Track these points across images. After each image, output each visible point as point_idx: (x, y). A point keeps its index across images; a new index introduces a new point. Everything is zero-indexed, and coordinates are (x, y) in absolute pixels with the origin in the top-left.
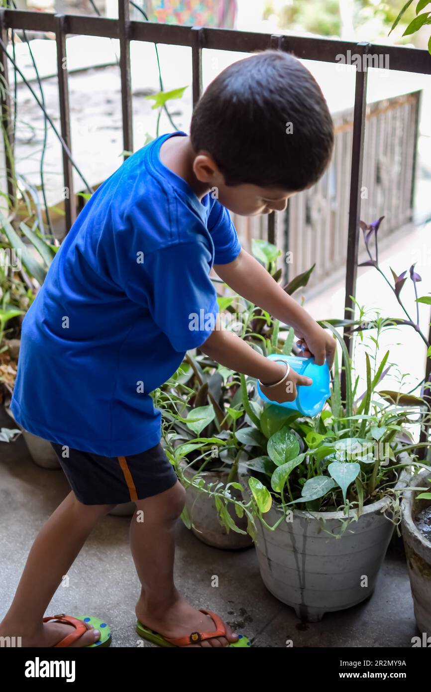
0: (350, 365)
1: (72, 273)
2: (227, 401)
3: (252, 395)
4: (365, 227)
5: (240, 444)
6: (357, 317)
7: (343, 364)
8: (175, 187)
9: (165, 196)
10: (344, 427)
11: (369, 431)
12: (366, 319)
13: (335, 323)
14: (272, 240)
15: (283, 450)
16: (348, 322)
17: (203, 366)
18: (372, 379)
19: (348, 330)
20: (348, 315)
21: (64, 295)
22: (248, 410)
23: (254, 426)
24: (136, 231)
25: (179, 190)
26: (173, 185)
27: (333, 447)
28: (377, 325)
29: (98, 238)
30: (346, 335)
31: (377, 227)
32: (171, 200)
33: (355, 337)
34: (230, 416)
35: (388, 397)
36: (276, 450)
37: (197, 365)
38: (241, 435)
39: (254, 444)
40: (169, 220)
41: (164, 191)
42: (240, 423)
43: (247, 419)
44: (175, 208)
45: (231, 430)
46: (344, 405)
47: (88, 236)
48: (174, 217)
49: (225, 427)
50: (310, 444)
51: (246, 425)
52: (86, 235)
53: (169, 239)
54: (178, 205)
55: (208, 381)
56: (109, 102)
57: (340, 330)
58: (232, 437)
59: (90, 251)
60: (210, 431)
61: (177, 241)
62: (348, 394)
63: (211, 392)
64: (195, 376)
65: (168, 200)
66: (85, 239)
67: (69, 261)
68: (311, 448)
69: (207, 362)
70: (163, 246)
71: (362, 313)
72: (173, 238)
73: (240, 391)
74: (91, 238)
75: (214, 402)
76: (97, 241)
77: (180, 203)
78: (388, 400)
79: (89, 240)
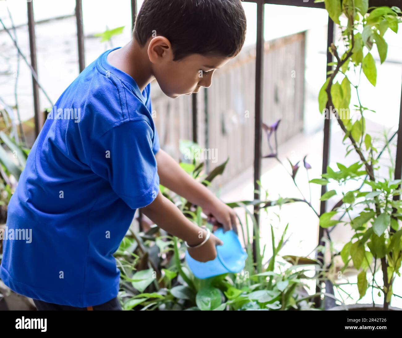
0: (258, 235)
1: (47, 161)
2: (164, 267)
3: (183, 260)
4: (267, 128)
5: (175, 299)
6: (263, 198)
7: (254, 234)
8: (123, 80)
9: (115, 87)
10: (256, 283)
11: (275, 285)
12: (269, 199)
13: (246, 203)
14: (195, 140)
15: (209, 302)
16: (257, 202)
17: (144, 239)
18: (276, 246)
19: (257, 208)
20: (257, 196)
21: (39, 178)
22: (180, 272)
23: (186, 285)
24: (95, 116)
25: (126, 82)
26: (121, 79)
27: (247, 297)
28: (278, 203)
29: (66, 129)
30: (256, 211)
31: (276, 127)
32: (121, 90)
33: (262, 213)
34: (166, 277)
35: (290, 259)
36: (203, 302)
37: (140, 240)
38: (176, 291)
39: (186, 297)
40: (121, 104)
41: (114, 84)
42: (174, 282)
43: (180, 279)
44: (124, 96)
45: (168, 288)
46: (255, 267)
47: (58, 129)
48: (124, 101)
49: (162, 285)
50: (229, 297)
51: (179, 284)
52: (56, 129)
53: (122, 118)
54: (126, 92)
55: (149, 251)
56: (67, 43)
57: (251, 208)
58: (169, 293)
59: (60, 140)
60: (151, 288)
61: (128, 120)
62: (258, 258)
63: (152, 259)
64: (139, 247)
65: (118, 90)
66: (55, 132)
67: (44, 152)
68: (231, 300)
69: (148, 237)
70: (117, 124)
71: (267, 194)
72: (125, 117)
73: (174, 258)
74: (60, 130)
75: (153, 267)
76: (65, 131)
77: (128, 92)
78: (290, 262)
79: (59, 132)
